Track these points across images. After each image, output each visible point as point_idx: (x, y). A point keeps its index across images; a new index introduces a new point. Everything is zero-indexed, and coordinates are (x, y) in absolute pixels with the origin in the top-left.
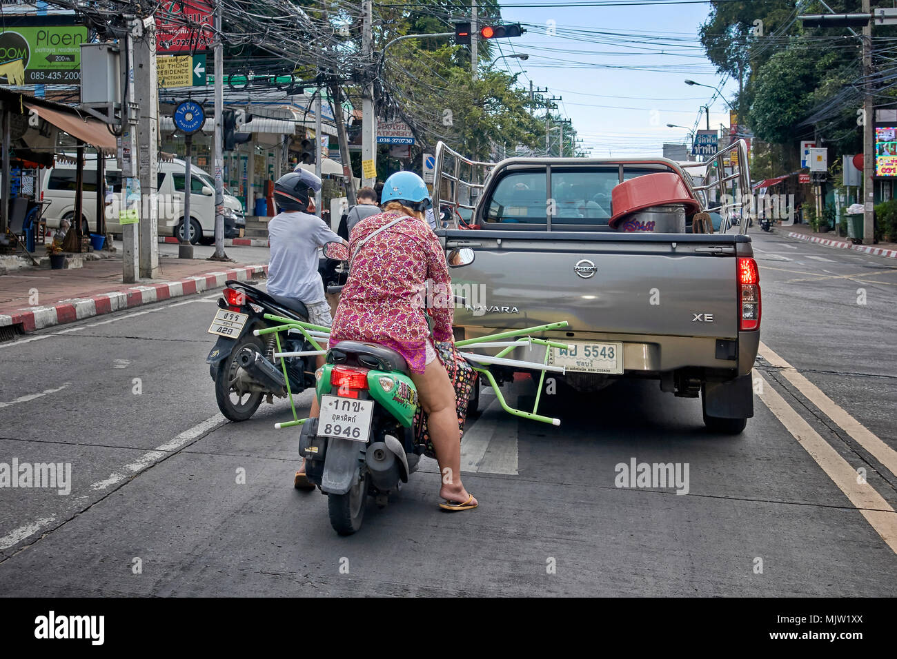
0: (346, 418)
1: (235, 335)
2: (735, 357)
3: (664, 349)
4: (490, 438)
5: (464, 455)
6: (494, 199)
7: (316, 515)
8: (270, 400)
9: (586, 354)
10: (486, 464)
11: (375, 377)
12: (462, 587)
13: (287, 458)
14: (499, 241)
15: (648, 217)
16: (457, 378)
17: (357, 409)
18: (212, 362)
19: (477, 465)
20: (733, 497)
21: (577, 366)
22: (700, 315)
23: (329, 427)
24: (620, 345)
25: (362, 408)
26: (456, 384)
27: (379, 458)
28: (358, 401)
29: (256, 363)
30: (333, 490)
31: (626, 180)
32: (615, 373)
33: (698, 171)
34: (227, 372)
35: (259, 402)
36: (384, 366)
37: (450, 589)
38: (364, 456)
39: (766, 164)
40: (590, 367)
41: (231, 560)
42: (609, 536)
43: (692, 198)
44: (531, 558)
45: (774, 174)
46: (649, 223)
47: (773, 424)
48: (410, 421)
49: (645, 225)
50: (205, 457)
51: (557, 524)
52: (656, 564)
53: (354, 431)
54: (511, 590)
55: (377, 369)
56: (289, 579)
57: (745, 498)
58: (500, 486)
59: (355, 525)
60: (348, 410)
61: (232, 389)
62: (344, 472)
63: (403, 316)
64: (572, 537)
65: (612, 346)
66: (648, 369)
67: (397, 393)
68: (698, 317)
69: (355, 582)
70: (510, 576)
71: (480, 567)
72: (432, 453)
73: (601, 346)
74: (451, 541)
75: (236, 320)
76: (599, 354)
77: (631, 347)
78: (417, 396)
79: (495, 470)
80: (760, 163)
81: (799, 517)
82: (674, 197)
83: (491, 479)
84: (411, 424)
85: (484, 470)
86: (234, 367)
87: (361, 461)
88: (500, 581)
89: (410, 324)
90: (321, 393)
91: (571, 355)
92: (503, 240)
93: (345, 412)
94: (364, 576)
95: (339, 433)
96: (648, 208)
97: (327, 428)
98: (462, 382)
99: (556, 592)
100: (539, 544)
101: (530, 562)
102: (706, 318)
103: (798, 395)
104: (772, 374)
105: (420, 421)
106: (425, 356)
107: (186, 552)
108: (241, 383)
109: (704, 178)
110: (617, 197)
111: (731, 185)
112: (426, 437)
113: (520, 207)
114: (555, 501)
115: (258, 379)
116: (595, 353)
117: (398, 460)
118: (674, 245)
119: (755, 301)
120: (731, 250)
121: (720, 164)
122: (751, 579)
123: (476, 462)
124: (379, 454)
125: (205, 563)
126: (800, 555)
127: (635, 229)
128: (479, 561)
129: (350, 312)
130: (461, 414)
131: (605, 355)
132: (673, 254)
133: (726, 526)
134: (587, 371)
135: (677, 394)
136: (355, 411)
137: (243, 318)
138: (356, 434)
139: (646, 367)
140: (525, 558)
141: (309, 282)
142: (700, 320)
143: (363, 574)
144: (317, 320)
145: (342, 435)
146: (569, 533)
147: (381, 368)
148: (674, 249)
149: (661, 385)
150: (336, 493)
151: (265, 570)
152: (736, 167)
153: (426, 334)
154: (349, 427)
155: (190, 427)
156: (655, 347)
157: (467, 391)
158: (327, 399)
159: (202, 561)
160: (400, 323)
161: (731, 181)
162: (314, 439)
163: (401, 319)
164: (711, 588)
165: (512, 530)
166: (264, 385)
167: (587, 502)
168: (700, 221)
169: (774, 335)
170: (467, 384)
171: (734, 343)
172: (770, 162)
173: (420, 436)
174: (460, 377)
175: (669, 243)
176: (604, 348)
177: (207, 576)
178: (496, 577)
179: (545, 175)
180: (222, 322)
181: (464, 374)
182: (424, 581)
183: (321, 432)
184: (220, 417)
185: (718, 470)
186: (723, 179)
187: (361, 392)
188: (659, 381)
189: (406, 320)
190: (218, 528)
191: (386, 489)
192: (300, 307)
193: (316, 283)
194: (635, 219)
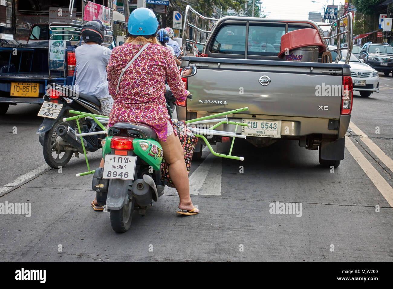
0: (120, 167)
1: (55, 117)
2: (337, 129)
3: (302, 124)
4: (206, 175)
5: (191, 185)
6: (217, 39)
7: (105, 221)
8: (77, 156)
9: (262, 127)
10: (203, 190)
11: (137, 143)
12: (188, 257)
13: (88, 189)
14: (219, 64)
15: (299, 53)
16: (186, 141)
17: (126, 162)
18: (40, 133)
19: (198, 191)
20: (333, 204)
21: (256, 133)
22: (322, 106)
23: (110, 173)
24: (280, 122)
25: (130, 161)
26: (186, 145)
27: (140, 188)
28: (127, 157)
29: (68, 133)
30: (113, 208)
31: (289, 32)
32: (276, 137)
33: (326, 28)
34: (50, 139)
35: (70, 156)
36: (143, 136)
37: (181, 259)
38: (131, 188)
39: (361, 26)
40: (263, 134)
41: (52, 249)
42: (268, 227)
43: (322, 43)
44: (226, 240)
45: (365, 32)
46: (299, 56)
47: (355, 166)
48: (158, 167)
49: (297, 57)
50: (36, 190)
51: (241, 221)
52: (292, 240)
53: (125, 174)
54: (215, 257)
55: (139, 138)
56: (88, 257)
57: (338, 204)
58: (211, 202)
59: (127, 227)
60: (121, 162)
61: (53, 150)
62: (119, 197)
63: (153, 110)
64: (249, 228)
65: (275, 123)
66: (294, 135)
67: (150, 151)
68: (321, 108)
69: (127, 257)
70: (214, 250)
71: (198, 246)
72: (172, 184)
73: (270, 123)
74: (182, 233)
75: (55, 108)
76: (269, 127)
77: (285, 123)
78: (162, 152)
79: (208, 193)
80: (358, 25)
81: (364, 213)
82: (313, 42)
83: (206, 198)
84: (159, 168)
85: (202, 193)
86: (54, 136)
87: (130, 190)
88: (209, 253)
89: (157, 114)
90: (105, 153)
91: (254, 127)
92: (221, 63)
93: (120, 163)
94: (132, 254)
95: (116, 176)
96: (299, 48)
97: (109, 174)
98: (189, 144)
99: (238, 257)
100: (231, 232)
101: (225, 242)
102: (325, 108)
103: (368, 150)
104: (356, 138)
105: (165, 167)
106: (167, 131)
107: (25, 245)
108: (59, 145)
109: (329, 32)
110: (283, 41)
111: (343, 37)
112: (168, 176)
113: (229, 44)
114: (240, 209)
115: (69, 143)
116: (267, 127)
117: (151, 189)
118: (312, 68)
119: (350, 99)
120: (340, 72)
121: (338, 25)
122: (338, 245)
123: (198, 189)
124: (140, 185)
125: (36, 251)
126: (362, 232)
127: (292, 59)
128: (197, 243)
129: (121, 109)
130: (188, 162)
131: (272, 128)
132: (311, 73)
133: (328, 219)
134: (262, 136)
135: (307, 148)
136: (125, 162)
137: (60, 106)
138: (126, 176)
139: (292, 134)
140: (223, 240)
141: (101, 86)
142: (322, 109)
143: (132, 253)
144: (106, 108)
145: (118, 177)
146: (247, 226)
147: (141, 137)
148: (311, 71)
149: (299, 143)
150: (114, 209)
151: (74, 253)
152: (346, 27)
153: (167, 118)
154: (122, 172)
155: (27, 172)
156: (298, 123)
157: (192, 149)
158: (108, 157)
159: (34, 249)
160: (152, 114)
161: (343, 35)
162: (101, 180)
163: (152, 112)
164: (319, 251)
165: (216, 225)
166: (73, 146)
167: (257, 209)
168: (326, 56)
169: (359, 119)
170: (192, 145)
171: (338, 121)
172: (363, 25)
173: (165, 175)
174: (188, 141)
175: (309, 67)
176: (272, 124)
177: (37, 258)
178: (207, 251)
179: (245, 27)
180: (46, 110)
181: (191, 139)
182: (166, 255)
183: (105, 176)
184: (46, 166)
185: (326, 190)
186: (339, 33)
187: (129, 152)
188: (299, 141)
189: (155, 112)
190: (45, 230)
191: (145, 206)
192: (96, 100)
193: (105, 87)
194: (292, 54)
